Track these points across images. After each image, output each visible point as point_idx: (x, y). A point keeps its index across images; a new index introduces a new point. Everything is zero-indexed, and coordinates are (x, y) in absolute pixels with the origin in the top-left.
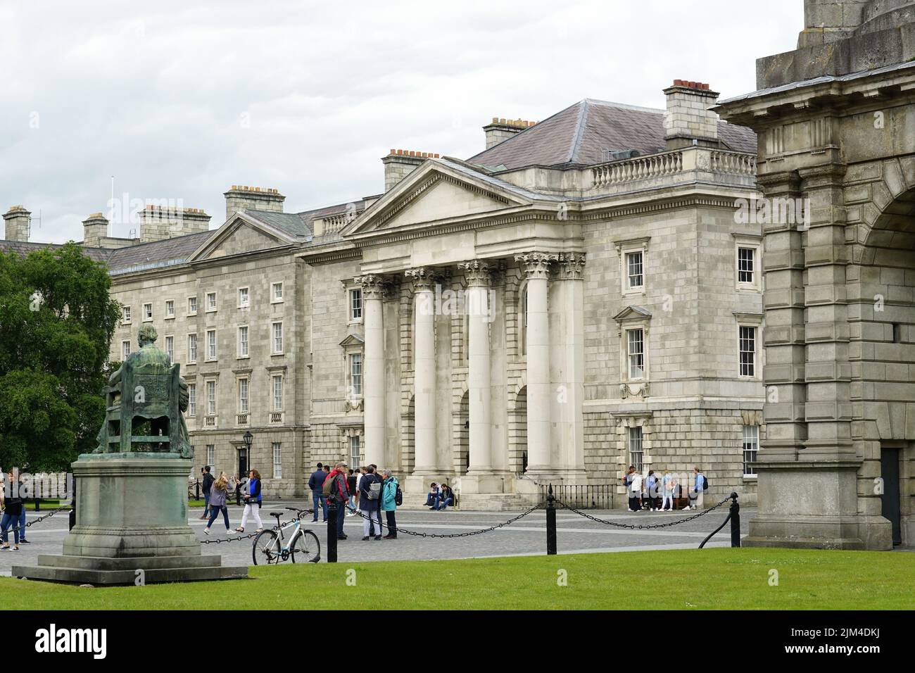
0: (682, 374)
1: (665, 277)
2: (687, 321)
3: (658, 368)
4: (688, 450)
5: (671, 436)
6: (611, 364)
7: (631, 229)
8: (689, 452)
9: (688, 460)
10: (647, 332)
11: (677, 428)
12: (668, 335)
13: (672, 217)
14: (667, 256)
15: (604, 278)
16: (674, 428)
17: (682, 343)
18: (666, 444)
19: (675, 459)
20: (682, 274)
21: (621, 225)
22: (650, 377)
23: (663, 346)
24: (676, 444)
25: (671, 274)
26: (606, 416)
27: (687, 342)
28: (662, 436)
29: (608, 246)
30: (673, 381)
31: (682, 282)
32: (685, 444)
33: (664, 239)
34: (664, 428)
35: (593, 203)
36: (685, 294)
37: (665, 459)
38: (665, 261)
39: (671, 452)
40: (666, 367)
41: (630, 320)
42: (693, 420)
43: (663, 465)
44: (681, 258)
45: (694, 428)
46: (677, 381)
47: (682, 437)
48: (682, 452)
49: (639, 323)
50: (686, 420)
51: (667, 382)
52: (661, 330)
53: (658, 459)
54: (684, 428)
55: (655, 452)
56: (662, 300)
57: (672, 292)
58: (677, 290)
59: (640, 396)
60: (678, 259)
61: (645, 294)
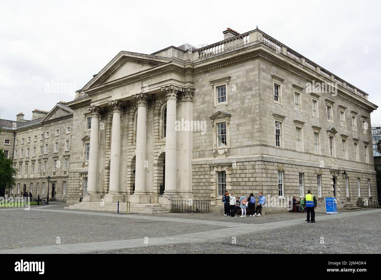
0: (250, 143)
1: (239, 95)
2: (252, 116)
3: (235, 141)
4: (254, 183)
5: (243, 175)
6: (207, 140)
7: (220, 75)
8: (254, 184)
9: (254, 188)
10: (228, 124)
11: (247, 171)
12: (241, 124)
13: (243, 66)
14: (240, 85)
15: (204, 100)
16: (244, 171)
17: (249, 127)
18: (240, 180)
19: (245, 188)
20: (249, 93)
21: (214, 74)
22: (230, 146)
23: (238, 130)
24: (246, 179)
25: (243, 93)
26: (205, 166)
27: (253, 127)
28: (238, 176)
29: (206, 85)
30: (244, 147)
31: (250, 97)
32: (252, 179)
33: (238, 77)
34: (239, 172)
35: (201, 63)
36: (251, 103)
37: (239, 188)
38: (239, 87)
39: (243, 184)
40: (239, 140)
41: (219, 118)
42: (257, 167)
43: (238, 191)
44: (249, 85)
45: (257, 171)
46: (246, 147)
47: (250, 176)
48: (250, 184)
49: (223, 119)
50: (252, 167)
51: (241, 147)
52: (237, 122)
53: (235, 188)
54: (251, 171)
55: (233, 184)
56: (238, 106)
57: (243, 102)
58: (246, 101)
59: (224, 155)
60: (247, 86)
61: (227, 105)
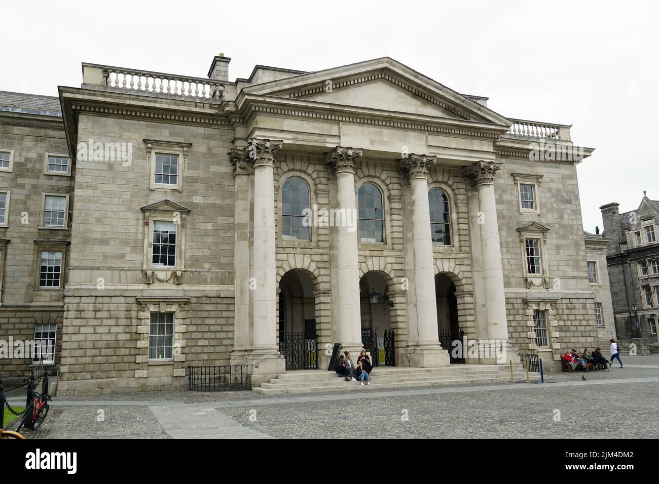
0: (575, 274)
1: (555, 206)
2: (575, 238)
3: (555, 268)
4: (586, 327)
5: (572, 317)
6: (512, 262)
7: (524, 168)
8: (588, 328)
9: (588, 334)
10: (545, 241)
11: (577, 312)
12: (561, 245)
13: (557, 167)
14: (555, 192)
15: (502, 198)
16: (573, 312)
17: (573, 252)
18: (569, 323)
19: (576, 334)
20: (568, 206)
21: (515, 163)
22: (550, 274)
23: (558, 253)
24: (577, 323)
25: (560, 205)
26: (514, 301)
27: (577, 253)
28: (565, 317)
29: (504, 176)
30: (569, 278)
31: (569, 212)
32: (584, 323)
33: (552, 180)
34: (566, 312)
36: (572, 220)
37: (568, 334)
38: (554, 195)
39: (573, 328)
40: (562, 268)
41: (531, 231)
42: (588, 306)
43: (567, 338)
44: (567, 195)
45: (589, 312)
46: (572, 278)
47: (581, 318)
48: (582, 329)
49: (537, 234)
50: (583, 306)
51: (564, 278)
52: (555, 241)
53: (563, 334)
54: (582, 311)
55: (560, 329)
56: (554, 221)
57: (561, 217)
58: (566, 216)
59: (542, 287)
60: (564, 196)
61: (539, 215)
